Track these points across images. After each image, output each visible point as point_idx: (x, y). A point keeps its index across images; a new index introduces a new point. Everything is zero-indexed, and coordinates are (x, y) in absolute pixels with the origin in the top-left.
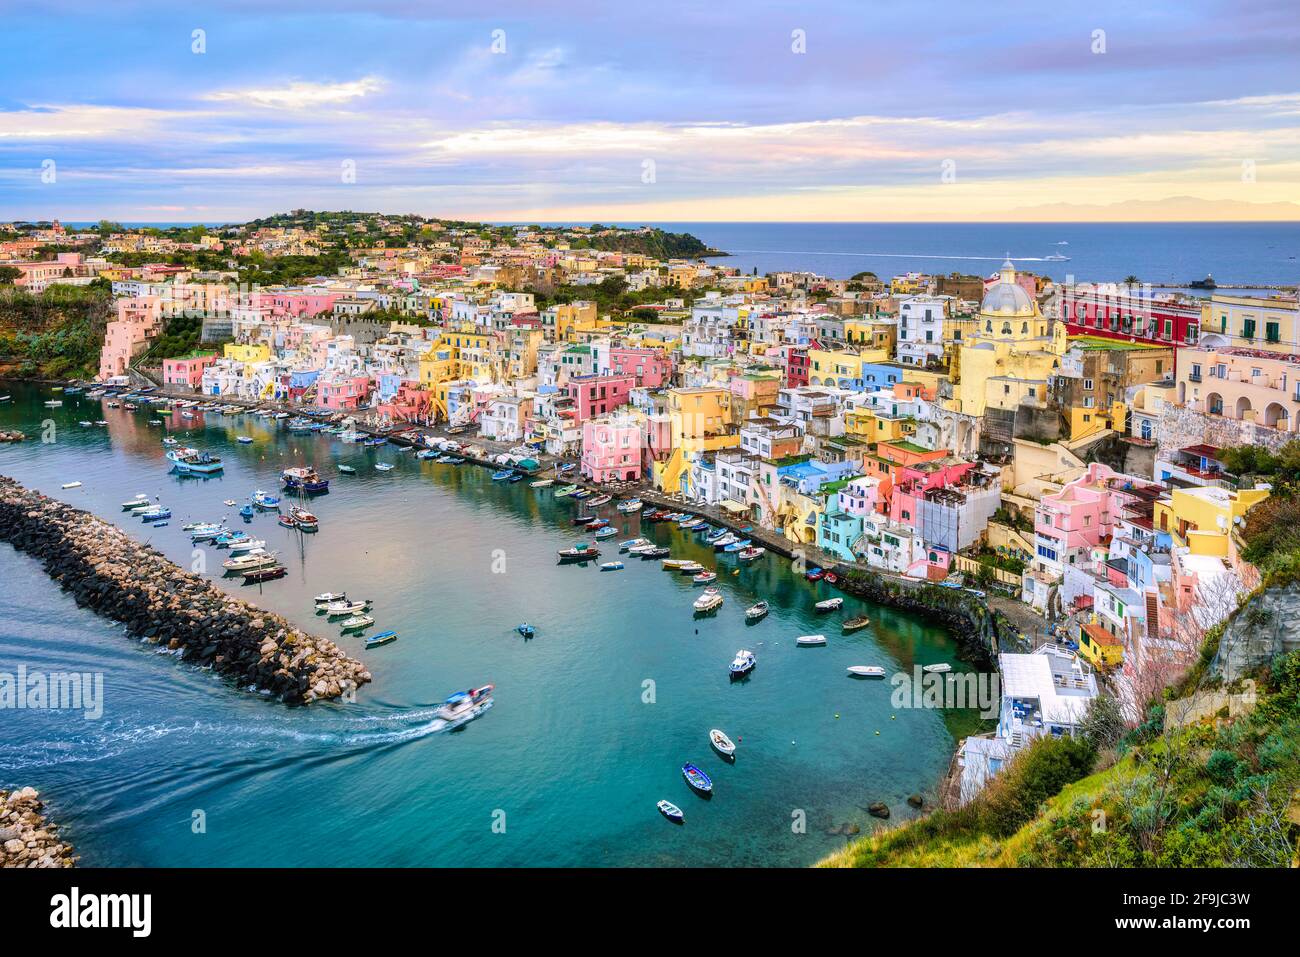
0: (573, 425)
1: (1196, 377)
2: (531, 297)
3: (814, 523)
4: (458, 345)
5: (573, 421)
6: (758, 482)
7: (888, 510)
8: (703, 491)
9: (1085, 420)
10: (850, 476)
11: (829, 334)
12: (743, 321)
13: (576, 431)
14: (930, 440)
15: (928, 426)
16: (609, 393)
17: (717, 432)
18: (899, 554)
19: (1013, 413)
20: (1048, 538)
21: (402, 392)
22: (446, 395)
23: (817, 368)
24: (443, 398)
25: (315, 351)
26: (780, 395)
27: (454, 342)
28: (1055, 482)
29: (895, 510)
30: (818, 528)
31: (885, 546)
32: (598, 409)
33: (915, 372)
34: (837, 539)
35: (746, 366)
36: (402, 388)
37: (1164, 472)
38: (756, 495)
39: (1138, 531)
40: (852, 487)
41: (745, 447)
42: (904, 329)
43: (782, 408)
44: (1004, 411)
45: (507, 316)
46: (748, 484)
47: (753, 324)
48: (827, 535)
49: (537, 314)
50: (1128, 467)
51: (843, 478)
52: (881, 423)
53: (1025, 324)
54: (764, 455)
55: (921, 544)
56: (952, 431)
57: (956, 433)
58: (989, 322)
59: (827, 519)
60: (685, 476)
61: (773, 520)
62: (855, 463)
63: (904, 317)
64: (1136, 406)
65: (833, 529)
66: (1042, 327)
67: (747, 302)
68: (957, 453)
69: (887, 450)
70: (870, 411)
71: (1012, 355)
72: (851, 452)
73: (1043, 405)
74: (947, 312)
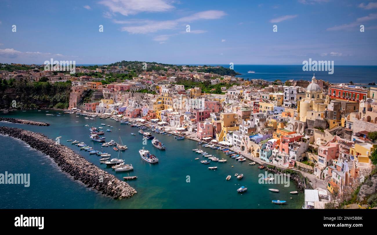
0: (195, 123)
1: (364, 111)
2: (184, 86)
3: (259, 152)
4: (164, 100)
5: (194, 122)
6: (244, 140)
8: (229, 142)
9: (333, 123)
10: (269, 139)
11: (265, 97)
12: (242, 94)
13: (195, 125)
14: (291, 129)
15: (290, 124)
16: (205, 114)
17: (233, 125)
18: (281, 161)
19: (314, 121)
20: (322, 157)
21: (149, 114)
22: (161, 114)
23: (261, 107)
24: (160, 115)
25: (125, 101)
26: (251, 115)
27: (162, 99)
28: (324, 141)
29: (280, 148)
30: (260, 153)
31: (278, 158)
32: (202, 119)
33: (288, 109)
34: (264, 156)
35: (242, 107)
36: (149, 112)
37: (354, 139)
38: (243, 144)
39: (346, 155)
40: (269, 142)
41: (241, 130)
42: (286, 96)
43: (251, 119)
44: (311, 121)
45: (177, 92)
46: (241, 140)
47: (244, 94)
48: (262, 155)
49: (185, 91)
50: (344, 137)
51: (267, 139)
52: (278, 123)
53: (318, 95)
55: (287, 158)
56: (297, 126)
57: (298, 127)
58: (308, 95)
59: (262, 151)
60: (225, 138)
61: (248, 150)
62: (271, 135)
63: (286, 93)
64: (347, 119)
65: (264, 153)
66: (323, 96)
67: (243, 88)
68: (298, 132)
69: (279, 131)
70: (275, 120)
71: (314, 104)
72: (270, 132)
73: (322, 119)
74: (298, 91)
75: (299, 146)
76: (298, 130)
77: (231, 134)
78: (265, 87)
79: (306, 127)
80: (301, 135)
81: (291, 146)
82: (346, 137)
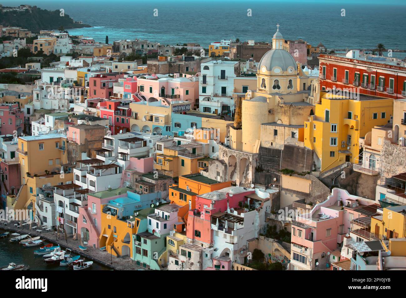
3: (129, 242)
6: (87, 210)
7: (185, 230)
8: (45, 219)
9: (331, 156)
10: (158, 204)
11: (147, 90)
14: (218, 174)
15: (217, 163)
17: (57, 171)
19: (280, 151)
20: (301, 247)
23: (137, 117)
26: (105, 141)
29: (189, 229)
30: (132, 245)
31: (181, 257)
33: (211, 120)
34: (145, 253)
37: (381, 194)
38: (85, 221)
39: (360, 240)
40: (158, 213)
41: (77, 183)
42: (204, 85)
43: (107, 151)
44: (273, 150)
46: (78, 213)
48: (138, 251)
50: (359, 190)
51: (153, 206)
52: (183, 161)
53: (290, 81)
54: (91, 188)
55: (209, 256)
56: (235, 166)
57: (238, 168)
58: (263, 80)
59: (138, 238)
60: (31, 205)
61: (98, 240)
62: (163, 194)
63: (205, 77)
64: (366, 144)
65: (143, 247)
66: (304, 84)
68: (238, 183)
69: (186, 183)
70: (175, 152)
71: (280, 106)
72: (160, 185)
73: (301, 145)
74: (238, 72)
75: (240, 220)
76: (237, 178)
77: (49, 197)
78: (148, 62)
79: (258, 170)
80: (245, 191)
81: (220, 221)
82: (364, 191)
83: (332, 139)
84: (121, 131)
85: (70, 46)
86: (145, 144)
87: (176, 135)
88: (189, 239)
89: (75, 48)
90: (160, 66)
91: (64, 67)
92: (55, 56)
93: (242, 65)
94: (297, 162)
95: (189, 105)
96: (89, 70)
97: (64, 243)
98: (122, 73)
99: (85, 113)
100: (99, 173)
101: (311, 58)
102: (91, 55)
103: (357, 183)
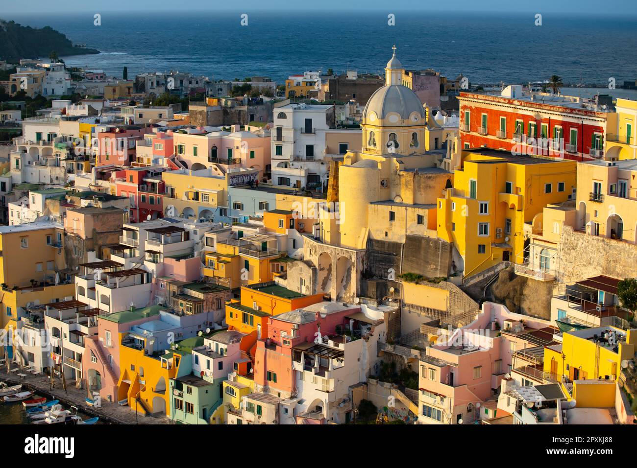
1: (596, 197)
3: (164, 391)
6: (97, 342)
7: (251, 371)
8: (32, 357)
9: (479, 252)
10: (208, 330)
11: (189, 151)
14: (302, 282)
15: (301, 265)
17: (49, 281)
20: (434, 395)
23: (173, 194)
26: (125, 232)
29: (259, 369)
30: (169, 396)
31: (248, 416)
33: (291, 197)
34: (189, 408)
37: (559, 310)
38: (94, 359)
41: (81, 299)
42: (279, 143)
43: (127, 247)
44: (389, 244)
46: (83, 346)
50: (525, 305)
51: (200, 334)
52: (247, 262)
53: (414, 135)
54: (104, 307)
55: (290, 411)
56: (330, 270)
57: (334, 273)
58: (372, 134)
59: (178, 386)
61: (116, 388)
62: (216, 314)
63: (279, 130)
65: (187, 398)
66: (436, 139)
67: (93, 112)
68: (334, 297)
69: (252, 297)
70: (234, 248)
71: (399, 175)
72: (211, 300)
73: (433, 235)
74: (332, 121)
75: (339, 355)
76: (332, 289)
77: (37, 321)
78: (191, 108)
79: (365, 276)
80: (345, 308)
81: (306, 356)
82: (532, 306)
83: (481, 226)
84: (149, 217)
85: (68, 84)
86: (187, 238)
87: (236, 222)
88: (259, 386)
89: (75, 87)
90: (209, 113)
91: (59, 117)
92: (44, 99)
93: (338, 111)
94: (427, 262)
95: (256, 174)
96: (97, 122)
97: (62, 394)
98: (149, 126)
99: (92, 188)
100: (115, 284)
101: (446, 99)
102: (100, 98)
103: (521, 294)
